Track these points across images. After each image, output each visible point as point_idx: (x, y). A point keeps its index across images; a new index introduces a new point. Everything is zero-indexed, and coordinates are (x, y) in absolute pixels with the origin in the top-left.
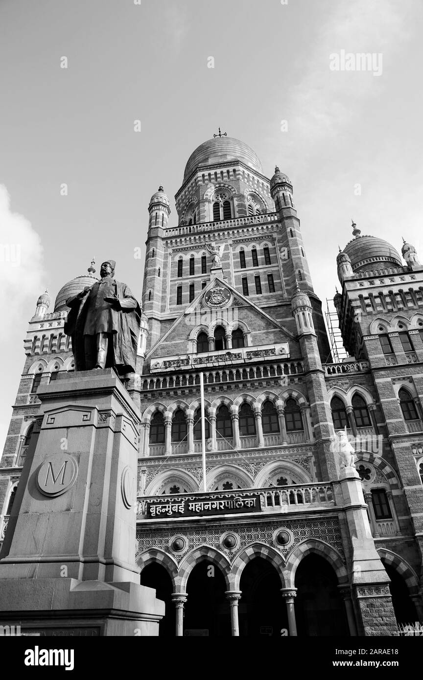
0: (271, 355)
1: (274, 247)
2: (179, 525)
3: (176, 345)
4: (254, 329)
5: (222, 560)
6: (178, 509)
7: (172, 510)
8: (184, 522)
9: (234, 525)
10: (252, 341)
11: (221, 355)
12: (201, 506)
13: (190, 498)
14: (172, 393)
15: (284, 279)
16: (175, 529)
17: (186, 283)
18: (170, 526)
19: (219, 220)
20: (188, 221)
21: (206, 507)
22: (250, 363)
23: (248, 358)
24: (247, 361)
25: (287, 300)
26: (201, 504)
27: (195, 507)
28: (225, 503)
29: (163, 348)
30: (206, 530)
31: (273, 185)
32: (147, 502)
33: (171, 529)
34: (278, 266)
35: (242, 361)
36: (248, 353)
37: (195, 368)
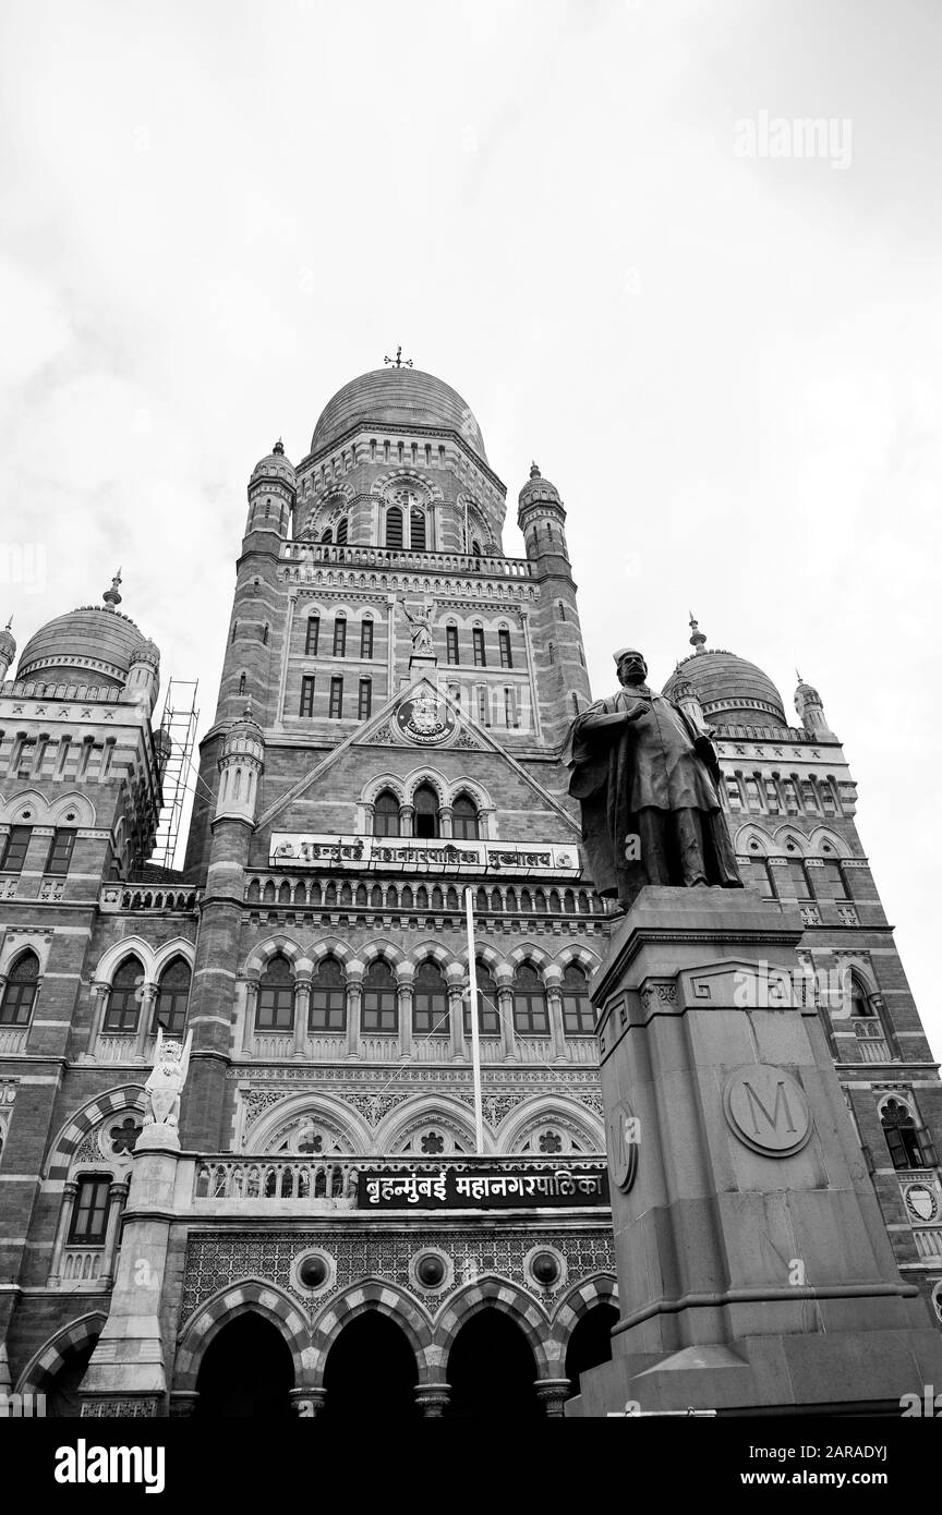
0: (541, 865)
1: (521, 632)
2: (435, 1227)
3: (329, 811)
4: (503, 804)
5: (531, 1309)
6: (433, 1190)
7: (418, 1192)
8: (447, 1219)
9: (555, 1231)
10: (498, 830)
11: (433, 850)
12: (483, 1186)
13: (455, 1166)
14: (317, 917)
15: (539, 704)
16: (422, 1234)
17: (323, 672)
18: (414, 1227)
19: (399, 547)
20: (321, 533)
21: (496, 1189)
22: (495, 875)
23: (491, 865)
24: (491, 871)
25: (546, 751)
26: (484, 1182)
27: (471, 1189)
28: (535, 1181)
29: (299, 812)
30: (494, 1240)
31: (528, 501)
32: (354, 1169)
33: (415, 1234)
34: (527, 675)
35: (481, 871)
36: (493, 854)
37: (375, 870)
